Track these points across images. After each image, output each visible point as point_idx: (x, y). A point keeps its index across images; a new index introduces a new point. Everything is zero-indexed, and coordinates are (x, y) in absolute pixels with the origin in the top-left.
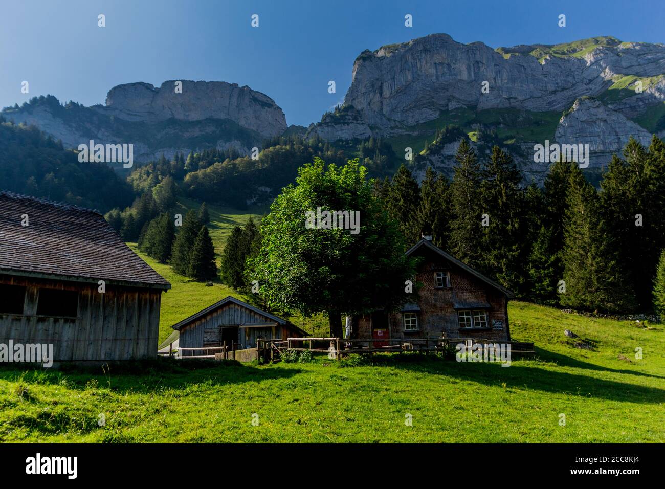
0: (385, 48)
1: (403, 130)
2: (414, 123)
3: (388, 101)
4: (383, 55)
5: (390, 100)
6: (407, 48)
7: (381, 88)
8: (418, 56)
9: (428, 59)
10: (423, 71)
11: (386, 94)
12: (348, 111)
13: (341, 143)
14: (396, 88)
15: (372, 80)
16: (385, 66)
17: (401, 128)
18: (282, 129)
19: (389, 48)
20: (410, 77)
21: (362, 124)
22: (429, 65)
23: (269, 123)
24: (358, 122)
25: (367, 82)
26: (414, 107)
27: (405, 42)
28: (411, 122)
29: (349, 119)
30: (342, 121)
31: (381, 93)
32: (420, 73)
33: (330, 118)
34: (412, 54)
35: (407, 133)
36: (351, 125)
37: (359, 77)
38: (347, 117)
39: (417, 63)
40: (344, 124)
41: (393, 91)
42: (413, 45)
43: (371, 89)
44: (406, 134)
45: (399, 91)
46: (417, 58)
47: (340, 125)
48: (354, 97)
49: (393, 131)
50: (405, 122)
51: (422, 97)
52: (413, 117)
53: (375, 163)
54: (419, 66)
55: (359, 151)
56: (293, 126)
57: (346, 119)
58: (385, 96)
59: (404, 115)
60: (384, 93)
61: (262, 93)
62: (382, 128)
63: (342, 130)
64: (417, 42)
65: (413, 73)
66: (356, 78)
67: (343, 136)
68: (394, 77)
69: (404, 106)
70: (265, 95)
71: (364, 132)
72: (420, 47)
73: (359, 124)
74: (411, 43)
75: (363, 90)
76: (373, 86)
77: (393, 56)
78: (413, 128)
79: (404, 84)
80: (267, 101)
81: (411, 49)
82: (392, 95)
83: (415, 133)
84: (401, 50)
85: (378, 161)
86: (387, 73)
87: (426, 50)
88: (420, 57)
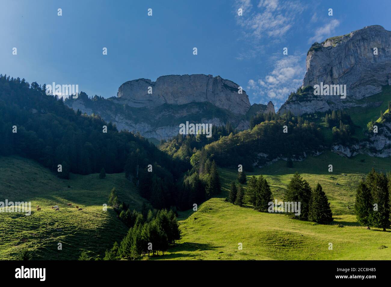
0: (330, 40)
1: (354, 103)
2: (361, 98)
3: (337, 81)
4: (330, 46)
5: (339, 80)
6: (349, 39)
7: (331, 71)
8: (358, 44)
9: (366, 46)
10: (363, 56)
11: (335, 76)
12: (308, 91)
13: (307, 116)
14: (343, 70)
15: (324, 65)
16: (333, 54)
17: (351, 102)
18: (247, 107)
19: (334, 40)
20: (353, 61)
21: (321, 100)
22: (367, 50)
23: (238, 103)
24: (318, 99)
25: (321, 68)
26: (359, 85)
27: (347, 34)
28: (359, 96)
29: (311, 97)
30: (305, 99)
31: (332, 75)
32: (361, 58)
33: (295, 97)
34: (353, 43)
35: (357, 105)
36: (312, 101)
37: (314, 64)
38: (309, 96)
39: (357, 49)
40: (307, 101)
41: (341, 73)
42: (353, 37)
43: (323, 73)
44: (356, 107)
45: (345, 73)
46: (357, 45)
47: (304, 102)
48: (310, 80)
49: (345, 105)
50: (354, 96)
51: (365, 76)
52: (360, 92)
53: (342, 131)
54: (359, 51)
55: (324, 121)
56: (255, 104)
57: (308, 97)
58: (335, 77)
59: (352, 91)
60: (334, 75)
61: (230, 81)
62: (336, 102)
63: (306, 106)
64: (357, 34)
65: (355, 57)
66: (311, 65)
67: (307, 110)
68: (341, 62)
69: (351, 84)
70: (233, 82)
71: (324, 106)
72: (359, 37)
73: (319, 100)
74: (352, 35)
75: (318, 74)
76: (325, 70)
77: (339, 46)
78: (361, 101)
79: (349, 66)
80: (234, 86)
81: (352, 39)
82: (340, 76)
83: (364, 105)
84: (344, 41)
85: (344, 129)
86: (335, 59)
87: (363, 39)
88: (359, 45)
